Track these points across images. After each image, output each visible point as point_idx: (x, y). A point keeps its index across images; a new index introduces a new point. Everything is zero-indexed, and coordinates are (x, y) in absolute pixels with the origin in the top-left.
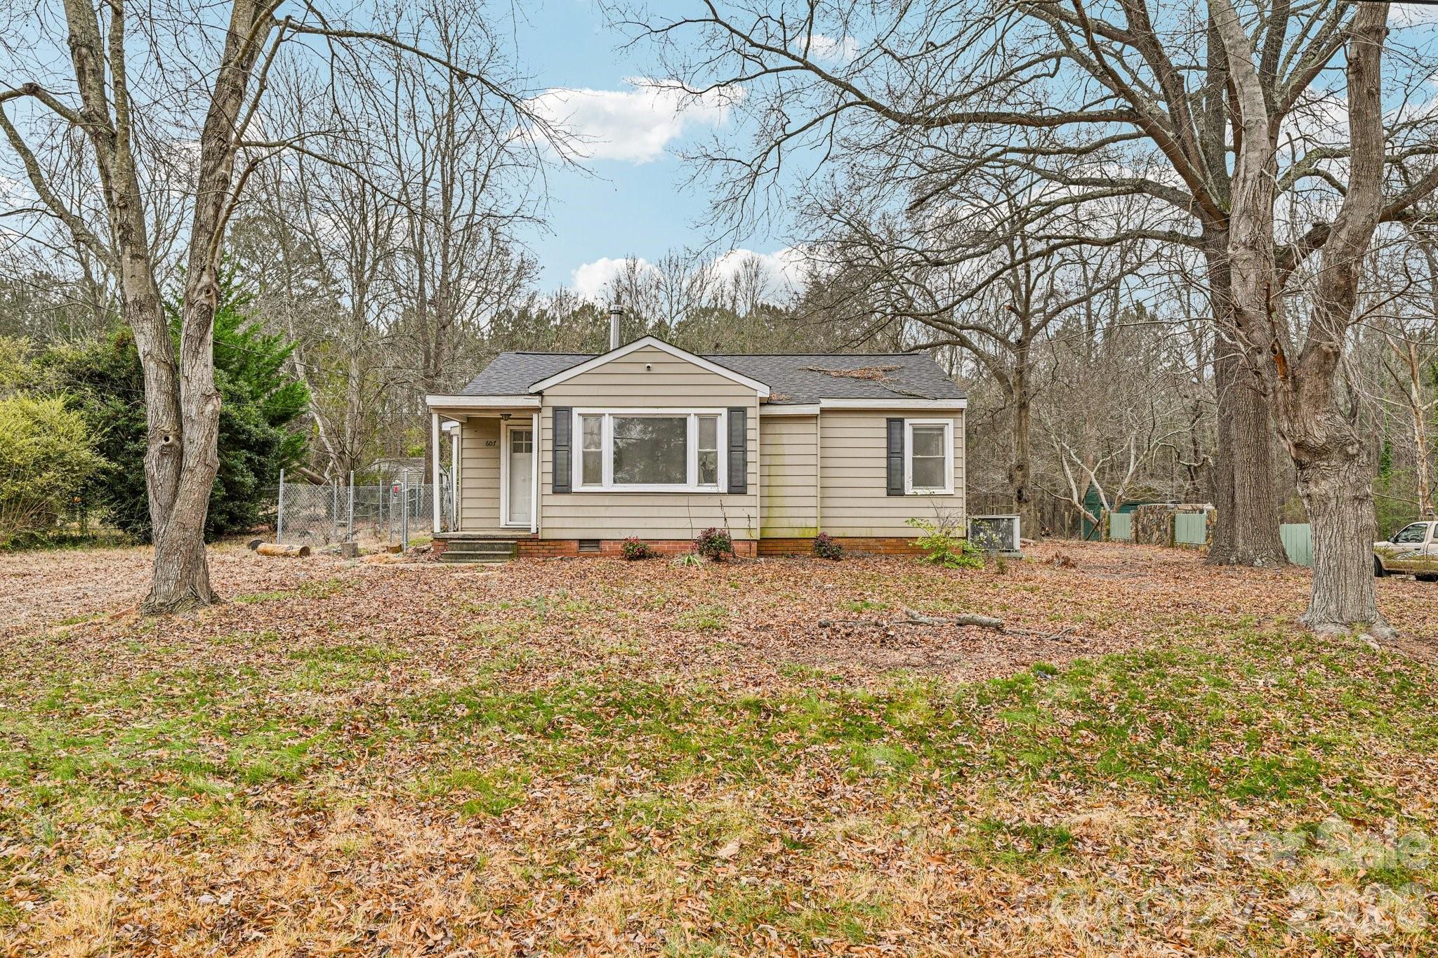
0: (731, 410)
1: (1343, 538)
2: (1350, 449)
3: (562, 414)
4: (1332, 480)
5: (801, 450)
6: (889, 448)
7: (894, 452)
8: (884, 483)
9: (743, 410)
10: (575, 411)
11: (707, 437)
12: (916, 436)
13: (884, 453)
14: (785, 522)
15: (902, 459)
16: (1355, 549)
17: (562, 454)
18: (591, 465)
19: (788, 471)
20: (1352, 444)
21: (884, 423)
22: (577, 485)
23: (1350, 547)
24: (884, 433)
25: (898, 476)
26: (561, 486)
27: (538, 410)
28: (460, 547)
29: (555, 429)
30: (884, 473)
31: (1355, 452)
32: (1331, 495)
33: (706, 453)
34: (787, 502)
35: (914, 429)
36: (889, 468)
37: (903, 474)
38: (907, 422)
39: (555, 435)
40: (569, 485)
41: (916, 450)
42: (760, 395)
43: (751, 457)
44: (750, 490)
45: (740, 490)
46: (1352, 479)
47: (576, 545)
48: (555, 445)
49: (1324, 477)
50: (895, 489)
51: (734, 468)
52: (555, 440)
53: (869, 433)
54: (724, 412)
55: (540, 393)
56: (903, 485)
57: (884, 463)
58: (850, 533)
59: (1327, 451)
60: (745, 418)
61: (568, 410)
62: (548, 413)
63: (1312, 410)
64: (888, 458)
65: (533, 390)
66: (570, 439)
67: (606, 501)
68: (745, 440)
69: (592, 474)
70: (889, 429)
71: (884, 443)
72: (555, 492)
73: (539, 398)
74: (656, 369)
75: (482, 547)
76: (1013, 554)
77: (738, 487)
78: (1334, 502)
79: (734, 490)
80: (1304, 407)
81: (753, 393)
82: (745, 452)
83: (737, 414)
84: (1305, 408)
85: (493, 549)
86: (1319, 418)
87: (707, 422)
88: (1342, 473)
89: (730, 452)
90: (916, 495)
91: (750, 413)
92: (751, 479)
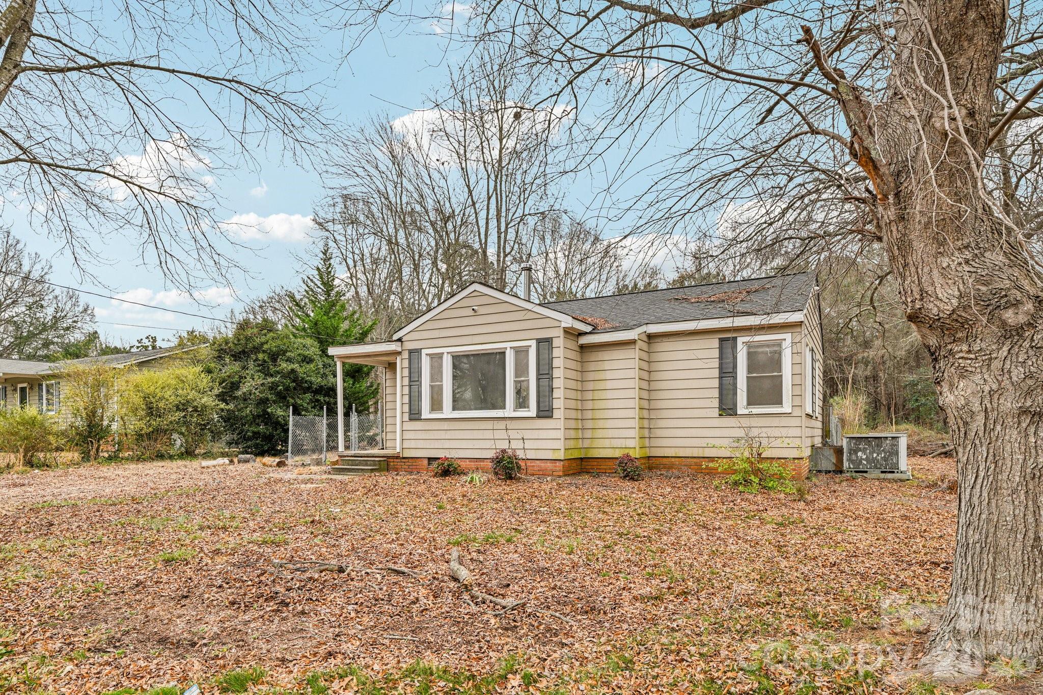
0: (539, 341)
1: (995, 490)
2: (1009, 316)
3: (415, 353)
4: (977, 378)
5: (621, 374)
6: (721, 368)
7: (727, 373)
8: (716, 403)
9: (549, 341)
10: (424, 352)
11: (521, 369)
12: (750, 355)
13: (716, 373)
14: (607, 443)
15: (735, 378)
16: (1020, 512)
17: (415, 388)
18: (435, 396)
19: (609, 395)
20: (1016, 304)
21: (715, 343)
22: (426, 414)
23: (1009, 508)
24: (716, 353)
25: (730, 396)
26: (415, 415)
27: (399, 353)
28: (348, 462)
29: (410, 368)
30: (716, 393)
31: (1022, 319)
32: (976, 407)
33: (520, 382)
34: (609, 424)
35: (749, 347)
36: (721, 388)
37: (735, 394)
38: (740, 340)
39: (410, 373)
40: (420, 413)
41: (750, 369)
42: (564, 325)
43: (556, 383)
44: (556, 414)
45: (546, 414)
46: (1018, 373)
47: (426, 462)
48: (410, 381)
49: (963, 373)
50: (727, 409)
51: (541, 394)
52: (410, 377)
53: (700, 354)
54: (533, 344)
55: (400, 340)
56: (735, 405)
57: (716, 383)
58: (682, 453)
59: (963, 324)
60: (551, 348)
61: (418, 351)
62: (406, 355)
63: (933, 249)
64: (721, 378)
65: (395, 337)
66: (420, 375)
67: (445, 426)
68: (552, 368)
69: (436, 405)
70: (721, 349)
71: (716, 364)
72: (410, 420)
73: (399, 343)
74: (481, 310)
75: (360, 463)
76: (896, 476)
77: (545, 412)
78: (980, 419)
79: (542, 414)
80: (918, 245)
81: (557, 324)
82: (551, 379)
83: (545, 343)
84: (920, 246)
85: (367, 465)
86: (945, 262)
87: (521, 353)
88: (997, 364)
89: (538, 379)
90: (750, 415)
91: (556, 343)
92: (556, 404)
